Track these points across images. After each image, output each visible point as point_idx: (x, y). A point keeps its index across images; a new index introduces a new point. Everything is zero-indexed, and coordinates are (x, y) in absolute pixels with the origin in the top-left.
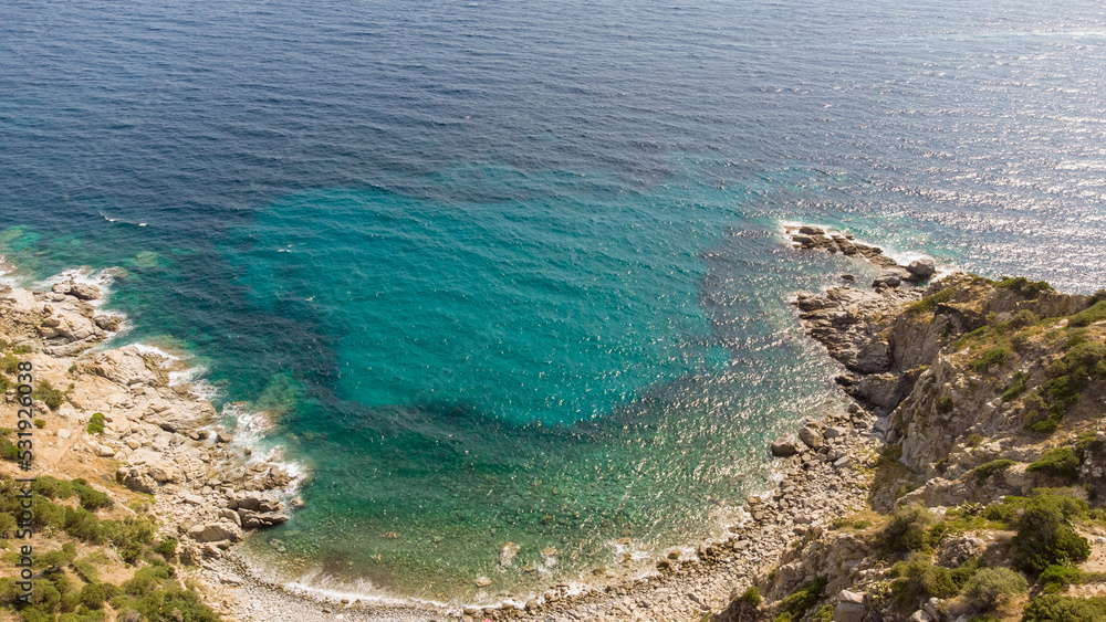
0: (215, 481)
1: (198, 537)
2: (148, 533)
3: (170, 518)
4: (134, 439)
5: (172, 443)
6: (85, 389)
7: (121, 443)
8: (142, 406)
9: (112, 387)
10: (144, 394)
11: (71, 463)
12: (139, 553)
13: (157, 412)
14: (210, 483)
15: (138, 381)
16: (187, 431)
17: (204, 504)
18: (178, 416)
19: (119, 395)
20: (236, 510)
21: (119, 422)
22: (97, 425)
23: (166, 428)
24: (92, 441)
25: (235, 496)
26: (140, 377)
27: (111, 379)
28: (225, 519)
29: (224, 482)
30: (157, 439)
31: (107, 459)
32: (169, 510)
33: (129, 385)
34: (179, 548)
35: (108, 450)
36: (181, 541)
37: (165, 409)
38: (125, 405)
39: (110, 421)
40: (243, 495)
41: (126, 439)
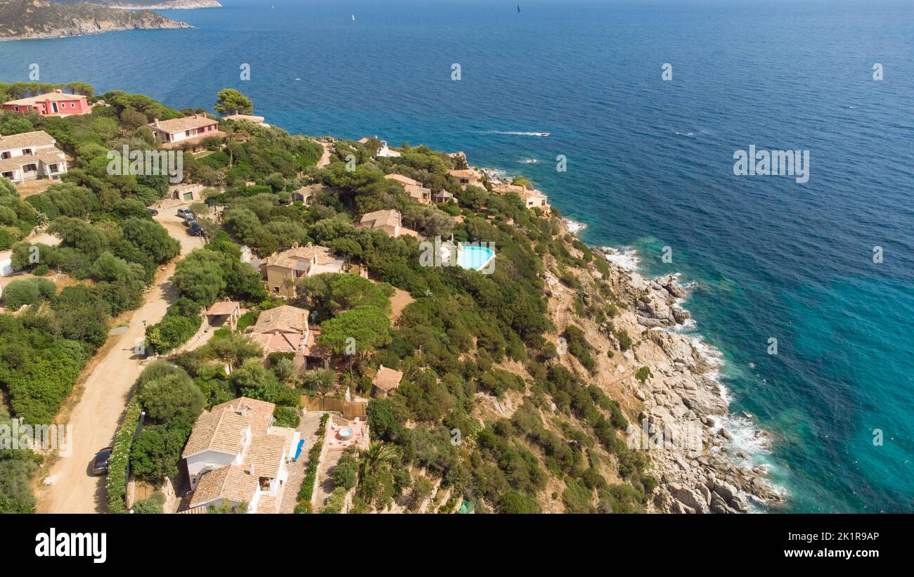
0: (705, 461)
1: (674, 492)
2: (641, 465)
3: (660, 466)
4: (661, 398)
5: (686, 416)
6: (647, 348)
7: (652, 395)
8: (677, 379)
9: (664, 357)
10: (682, 372)
11: (616, 389)
12: (630, 472)
13: (686, 388)
14: (700, 459)
15: (682, 361)
16: (700, 414)
17: (688, 472)
18: (699, 399)
19: (665, 364)
20: (711, 491)
21: (657, 381)
22: (643, 374)
23: (686, 403)
24: (635, 383)
25: (715, 480)
26: (685, 359)
27: (665, 352)
28: (700, 493)
29: (711, 466)
30: (677, 407)
31: (639, 401)
32: (663, 460)
33: (675, 361)
34: (657, 490)
35: (643, 396)
36: (661, 487)
37: (692, 389)
38: (666, 373)
39: (652, 376)
40: (721, 483)
41: (656, 394)
